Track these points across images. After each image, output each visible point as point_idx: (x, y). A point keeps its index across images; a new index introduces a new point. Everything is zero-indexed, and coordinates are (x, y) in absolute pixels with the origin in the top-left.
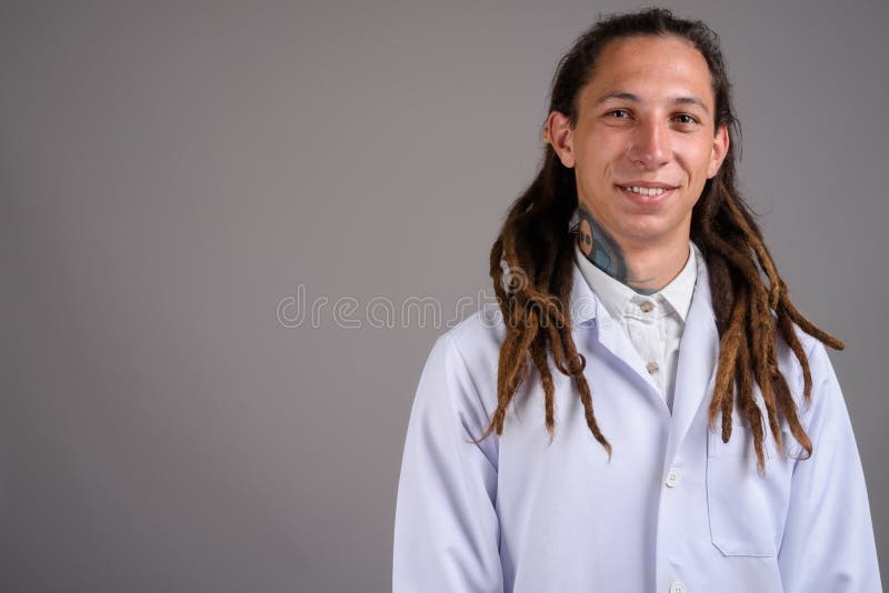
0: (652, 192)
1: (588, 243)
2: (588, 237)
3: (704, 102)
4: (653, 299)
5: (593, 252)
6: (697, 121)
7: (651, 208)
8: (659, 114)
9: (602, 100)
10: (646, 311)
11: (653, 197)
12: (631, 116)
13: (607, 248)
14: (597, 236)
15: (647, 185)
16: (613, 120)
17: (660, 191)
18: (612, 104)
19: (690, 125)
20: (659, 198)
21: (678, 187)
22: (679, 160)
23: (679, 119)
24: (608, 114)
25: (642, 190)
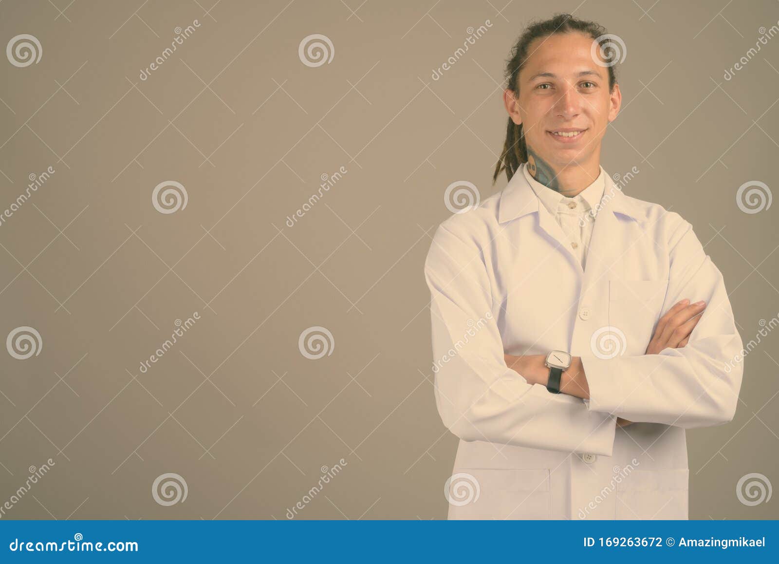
0: (571, 134)
1: (534, 170)
2: (533, 166)
3: (598, 72)
4: (576, 199)
5: (537, 174)
6: (595, 85)
7: (570, 145)
8: (570, 84)
9: (533, 78)
10: (572, 208)
11: (572, 137)
12: (553, 88)
13: (546, 172)
14: (539, 165)
15: (567, 131)
16: (542, 91)
17: (576, 133)
18: (540, 80)
19: (591, 89)
20: (575, 138)
21: (587, 130)
22: (586, 112)
23: (584, 85)
24: (537, 87)
25: (564, 134)
